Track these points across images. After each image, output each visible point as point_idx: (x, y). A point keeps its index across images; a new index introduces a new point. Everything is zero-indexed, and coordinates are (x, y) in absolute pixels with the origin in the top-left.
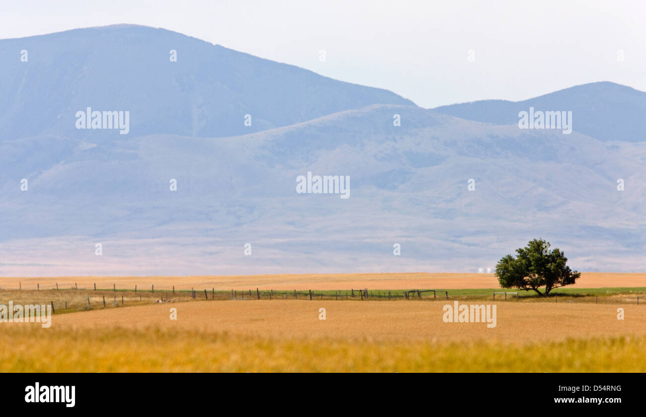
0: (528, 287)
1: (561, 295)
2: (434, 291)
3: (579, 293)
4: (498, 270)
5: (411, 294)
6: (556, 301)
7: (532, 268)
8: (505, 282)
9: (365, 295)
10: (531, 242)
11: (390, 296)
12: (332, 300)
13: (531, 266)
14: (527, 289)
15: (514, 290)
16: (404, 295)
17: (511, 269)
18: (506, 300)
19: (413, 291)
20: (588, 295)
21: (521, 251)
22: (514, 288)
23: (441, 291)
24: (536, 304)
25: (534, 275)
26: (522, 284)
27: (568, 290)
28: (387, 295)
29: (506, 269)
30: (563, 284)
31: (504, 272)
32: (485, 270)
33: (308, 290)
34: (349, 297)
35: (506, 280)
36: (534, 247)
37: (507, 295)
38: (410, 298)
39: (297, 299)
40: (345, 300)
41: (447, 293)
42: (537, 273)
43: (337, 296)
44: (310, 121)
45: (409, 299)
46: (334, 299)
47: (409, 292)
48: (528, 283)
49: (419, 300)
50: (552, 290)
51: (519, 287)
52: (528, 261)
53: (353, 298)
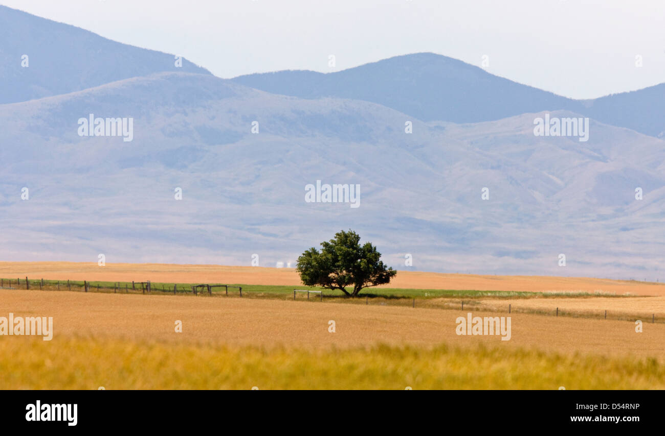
0: (333, 285)
1: (371, 296)
2: (226, 286)
3: (395, 294)
4: (300, 264)
5: (199, 289)
6: (367, 303)
7: (340, 263)
8: (308, 278)
9: (146, 288)
10: (338, 234)
11: (175, 290)
12: (110, 292)
13: (338, 261)
14: (333, 288)
15: (318, 289)
16: (191, 290)
17: (314, 263)
18: (309, 300)
19: (202, 286)
20: (404, 297)
21: (326, 245)
22: (318, 286)
23: (234, 287)
24: (343, 305)
25: (341, 272)
26: (327, 282)
27: (380, 290)
28: (172, 289)
29: (309, 263)
30: (375, 284)
31: (307, 269)
32: (285, 265)
33: (83, 280)
34: (129, 290)
35: (309, 276)
36: (341, 240)
37: (310, 294)
38: (198, 293)
39: (70, 290)
40: (125, 293)
41: (241, 289)
42: (346, 269)
43: (116, 288)
44: (91, 89)
45: (197, 295)
46: (113, 292)
47: (197, 286)
48: (335, 281)
49: (209, 296)
50: (361, 290)
51: (323, 286)
52: (334, 255)
53: (134, 291)
